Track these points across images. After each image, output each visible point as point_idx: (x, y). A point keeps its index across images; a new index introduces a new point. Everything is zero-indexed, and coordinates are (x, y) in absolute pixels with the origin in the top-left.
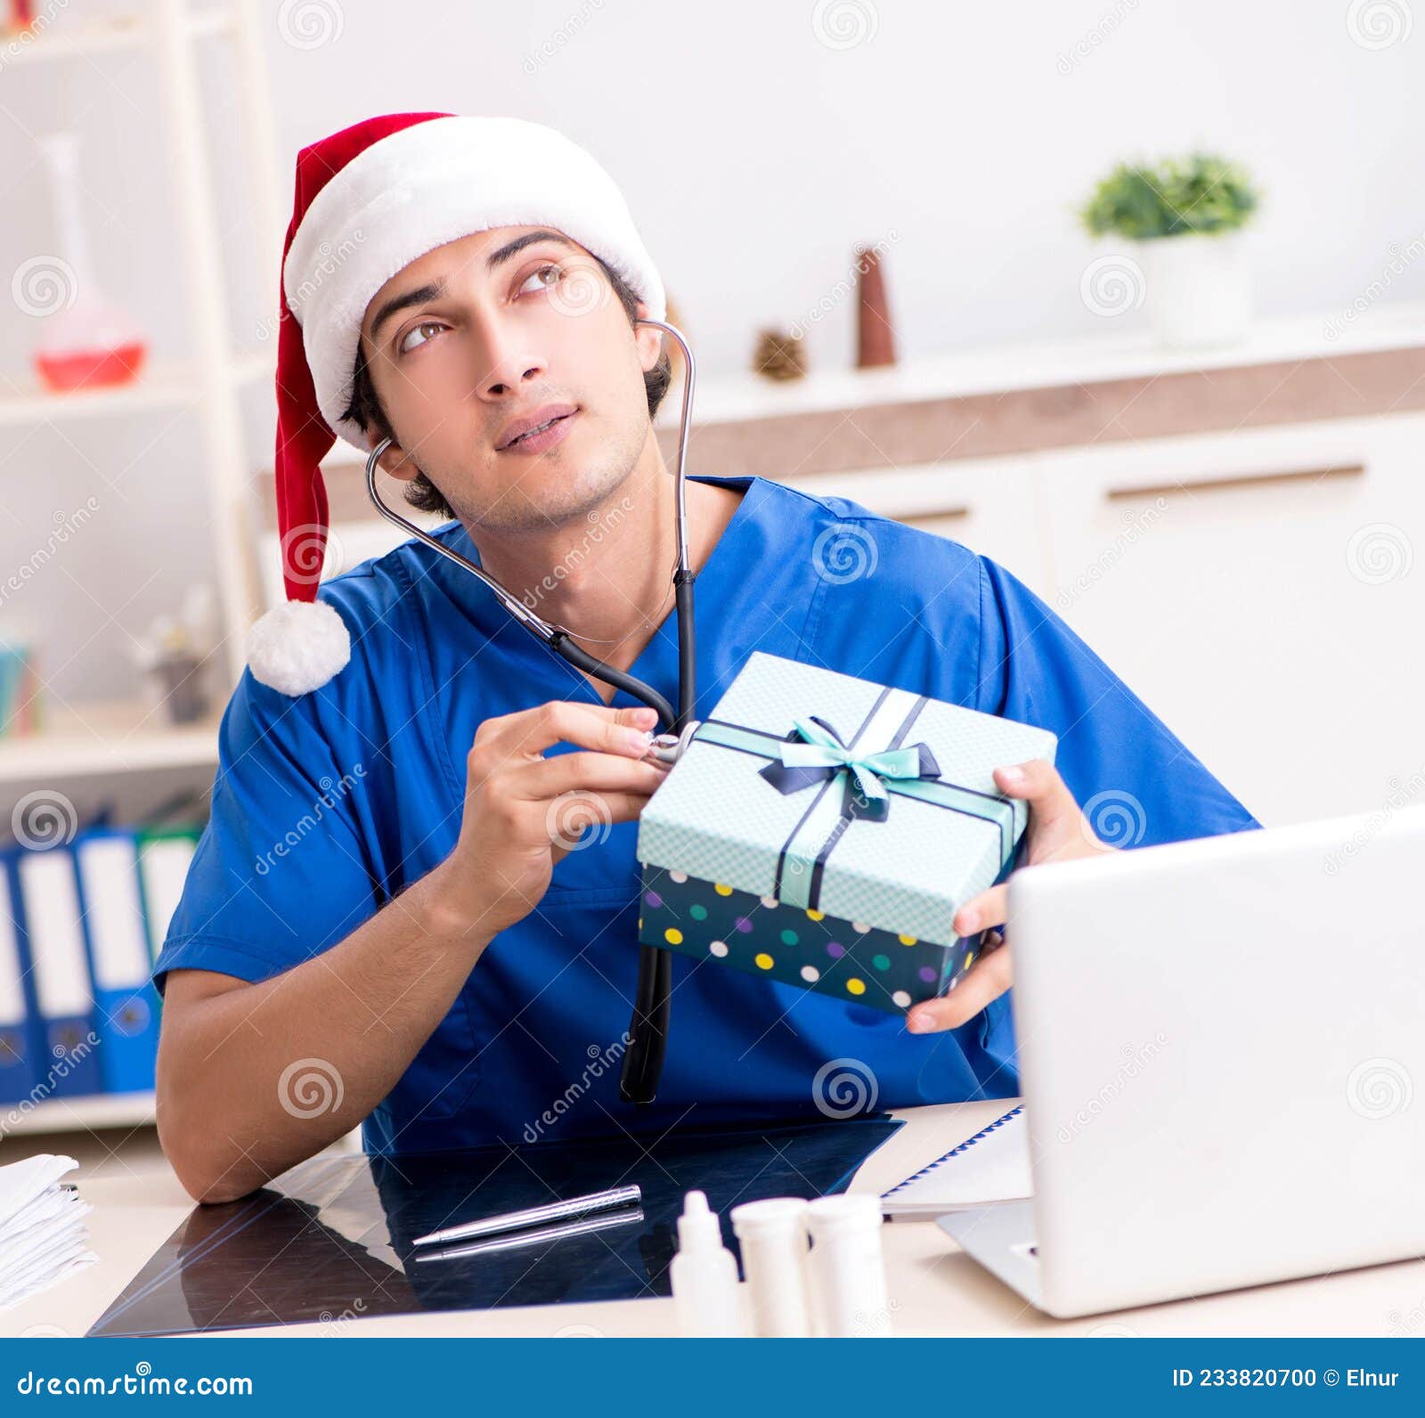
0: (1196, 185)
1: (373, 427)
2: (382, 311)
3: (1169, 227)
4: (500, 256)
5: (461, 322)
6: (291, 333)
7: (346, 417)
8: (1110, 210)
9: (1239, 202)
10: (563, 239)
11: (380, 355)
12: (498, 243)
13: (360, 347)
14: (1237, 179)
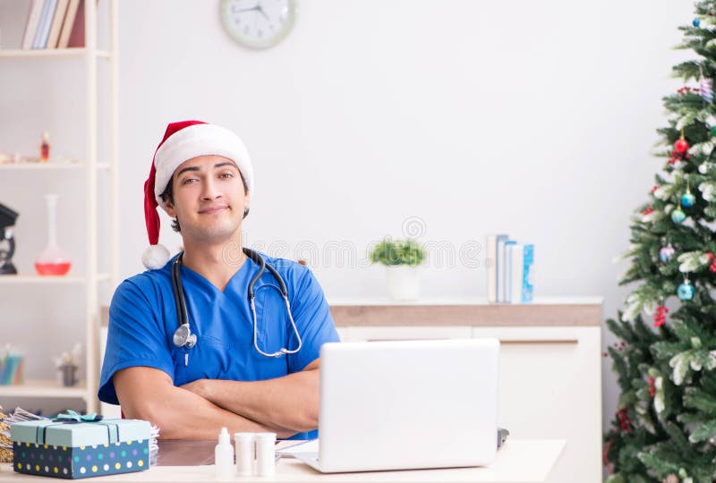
0: (407, 249)
1: (167, 201)
2: (182, 170)
3: (397, 262)
4: (218, 166)
5: (203, 178)
6: (153, 171)
7: (160, 196)
8: (378, 253)
9: (420, 256)
10: (235, 166)
11: (177, 182)
12: (219, 161)
13: (172, 178)
14: (420, 249)
